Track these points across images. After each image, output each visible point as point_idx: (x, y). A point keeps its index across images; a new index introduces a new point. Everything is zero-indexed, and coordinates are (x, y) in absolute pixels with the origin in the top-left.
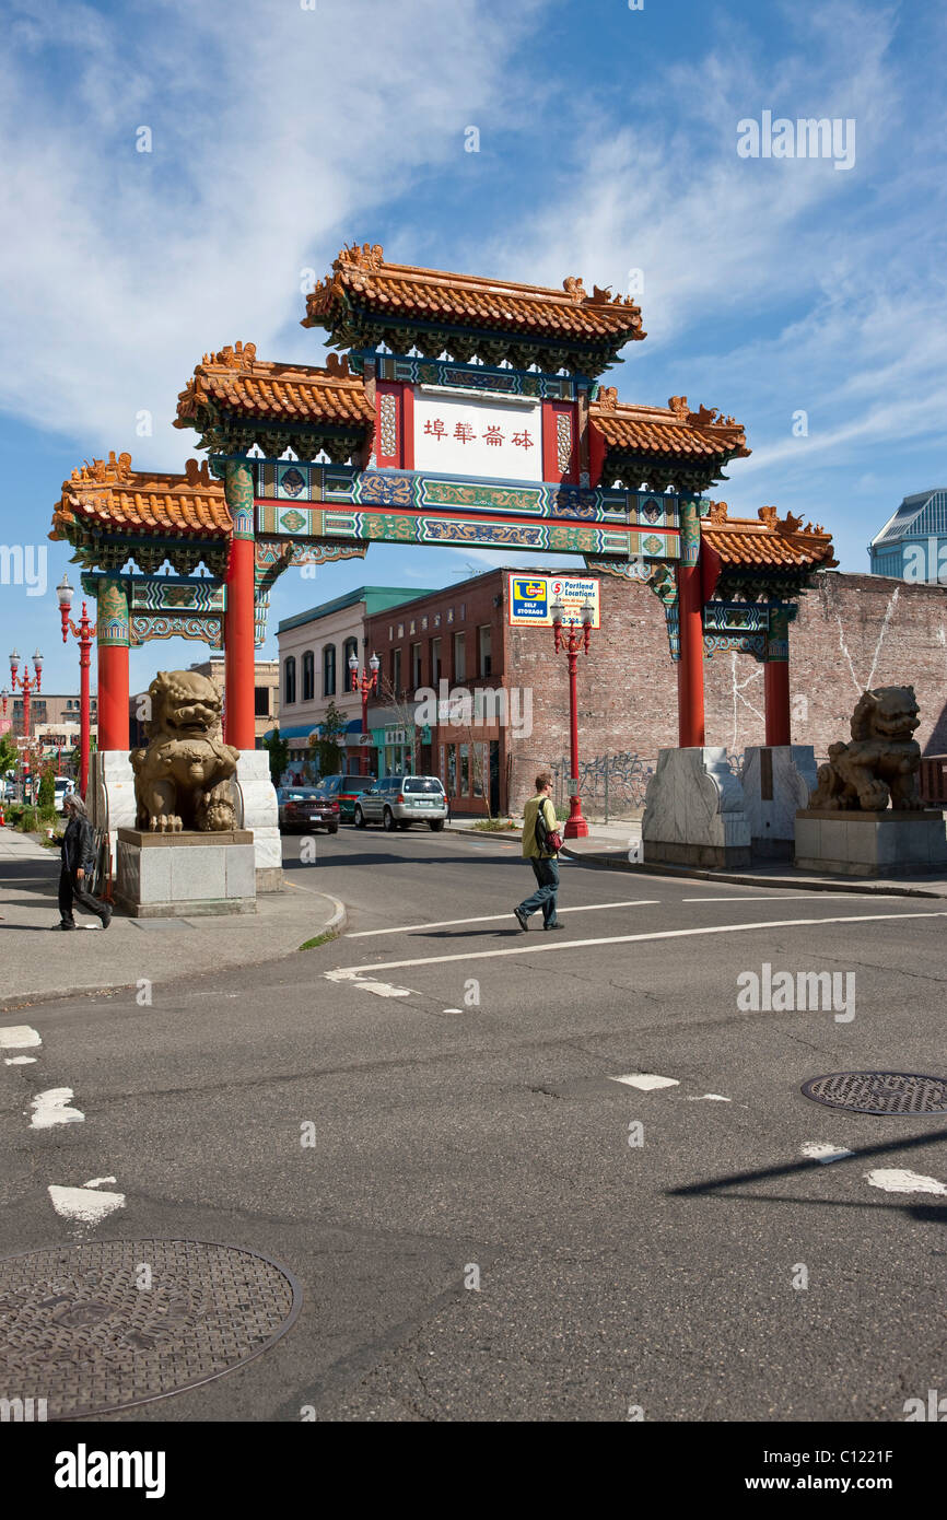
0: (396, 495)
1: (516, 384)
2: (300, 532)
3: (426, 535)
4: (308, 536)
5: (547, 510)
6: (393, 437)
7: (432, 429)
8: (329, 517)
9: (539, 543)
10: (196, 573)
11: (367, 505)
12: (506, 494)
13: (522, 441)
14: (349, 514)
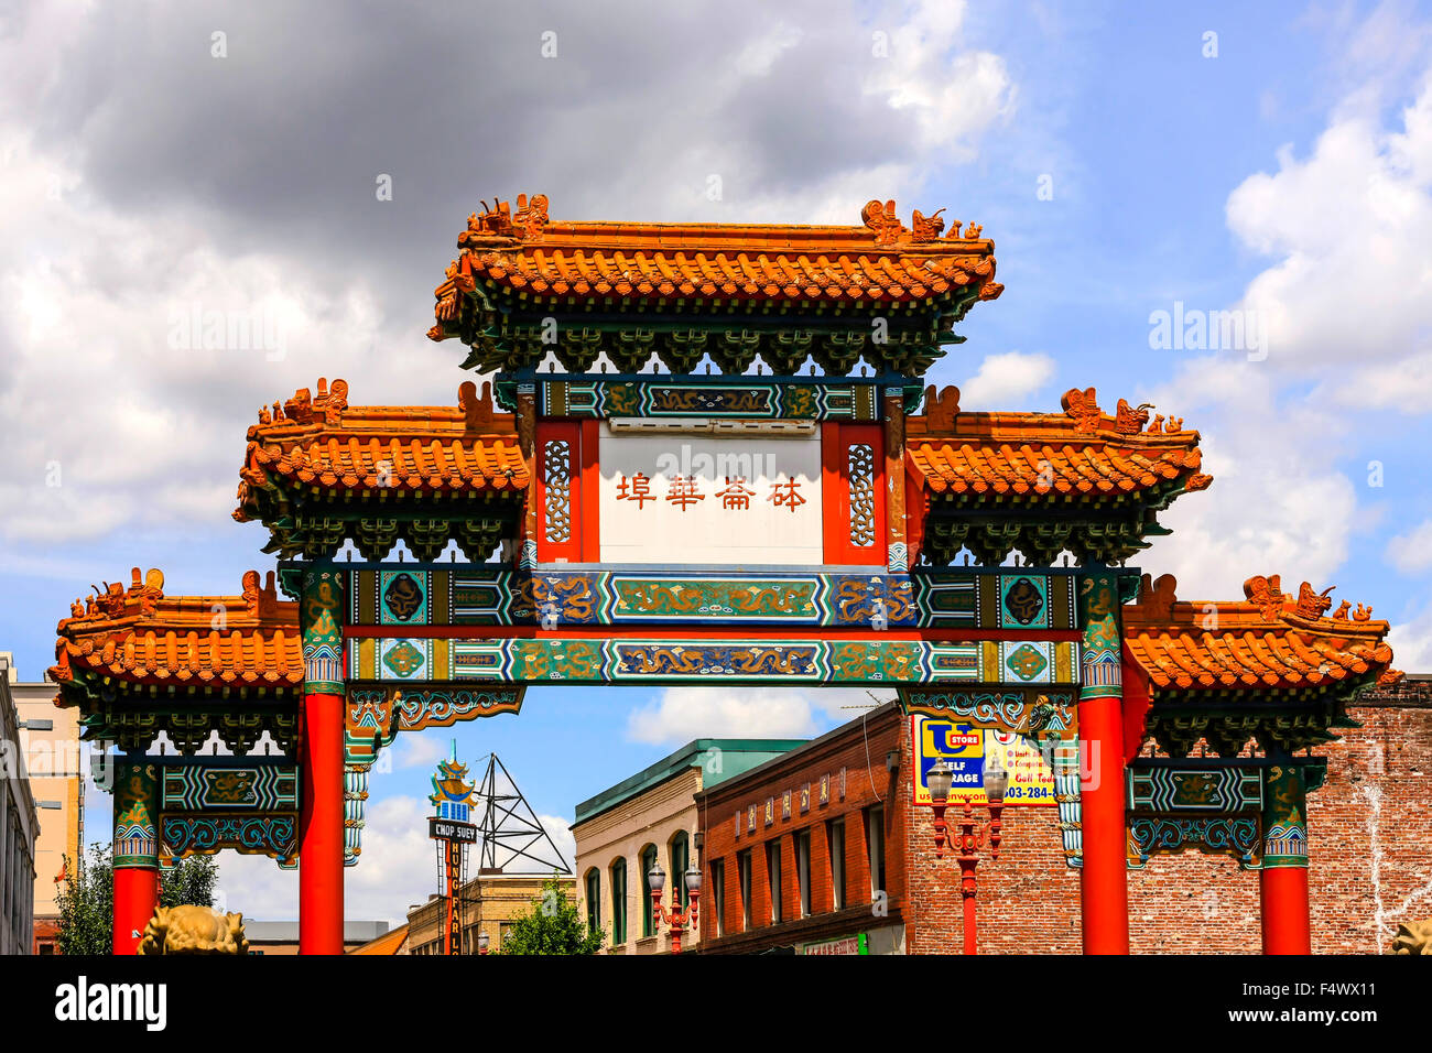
0: (568, 605)
1: (772, 401)
2: (414, 677)
3: (619, 669)
4: (428, 682)
5: (828, 614)
6: (567, 510)
7: (629, 492)
8: (461, 649)
9: (815, 672)
10: (258, 750)
11: (521, 623)
12: (755, 590)
13: (786, 496)
14: (493, 643)
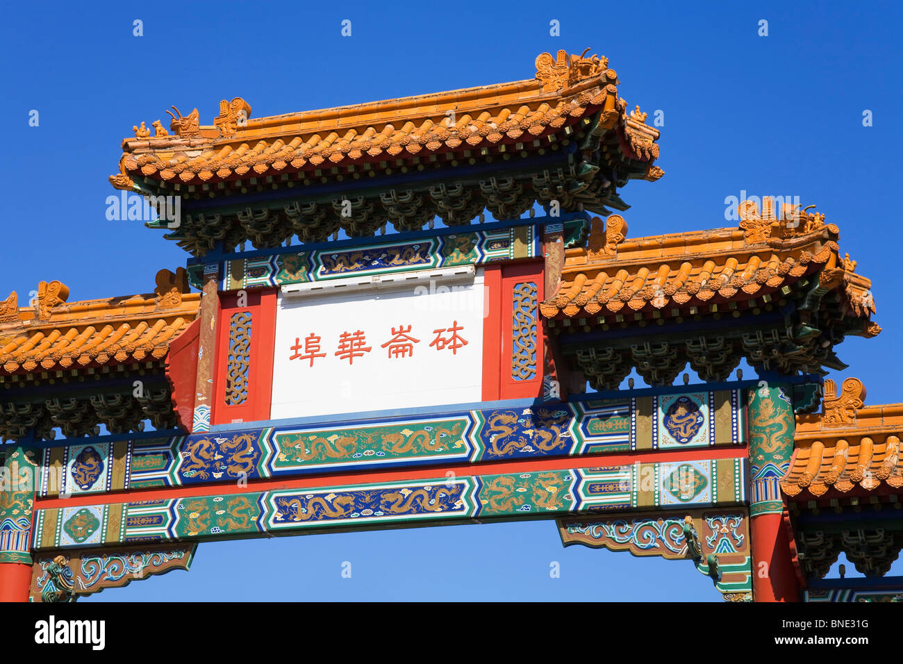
0: (233, 463)
2: (89, 541)
3: (274, 520)
4: (99, 546)
5: (478, 450)
7: (302, 351)
8: (133, 512)
9: (462, 508)
11: (188, 484)
12: (407, 432)
13: (449, 340)
14: (162, 503)
